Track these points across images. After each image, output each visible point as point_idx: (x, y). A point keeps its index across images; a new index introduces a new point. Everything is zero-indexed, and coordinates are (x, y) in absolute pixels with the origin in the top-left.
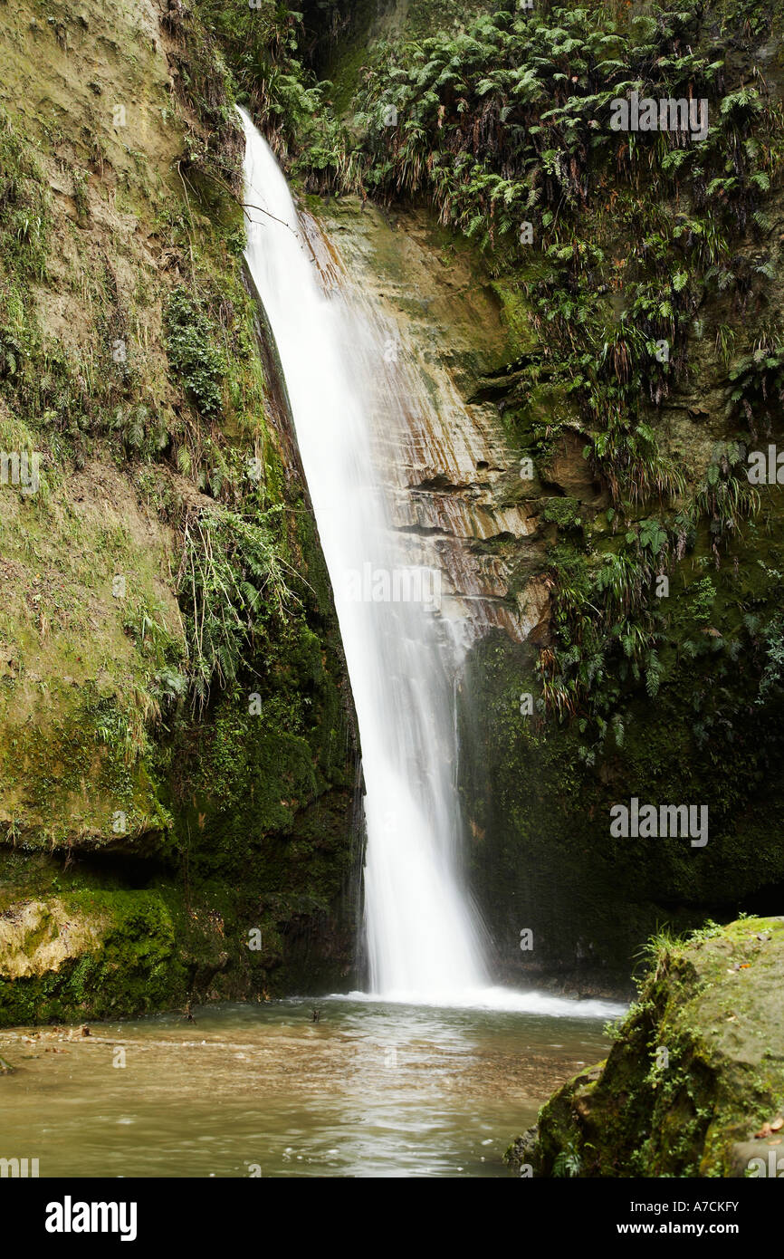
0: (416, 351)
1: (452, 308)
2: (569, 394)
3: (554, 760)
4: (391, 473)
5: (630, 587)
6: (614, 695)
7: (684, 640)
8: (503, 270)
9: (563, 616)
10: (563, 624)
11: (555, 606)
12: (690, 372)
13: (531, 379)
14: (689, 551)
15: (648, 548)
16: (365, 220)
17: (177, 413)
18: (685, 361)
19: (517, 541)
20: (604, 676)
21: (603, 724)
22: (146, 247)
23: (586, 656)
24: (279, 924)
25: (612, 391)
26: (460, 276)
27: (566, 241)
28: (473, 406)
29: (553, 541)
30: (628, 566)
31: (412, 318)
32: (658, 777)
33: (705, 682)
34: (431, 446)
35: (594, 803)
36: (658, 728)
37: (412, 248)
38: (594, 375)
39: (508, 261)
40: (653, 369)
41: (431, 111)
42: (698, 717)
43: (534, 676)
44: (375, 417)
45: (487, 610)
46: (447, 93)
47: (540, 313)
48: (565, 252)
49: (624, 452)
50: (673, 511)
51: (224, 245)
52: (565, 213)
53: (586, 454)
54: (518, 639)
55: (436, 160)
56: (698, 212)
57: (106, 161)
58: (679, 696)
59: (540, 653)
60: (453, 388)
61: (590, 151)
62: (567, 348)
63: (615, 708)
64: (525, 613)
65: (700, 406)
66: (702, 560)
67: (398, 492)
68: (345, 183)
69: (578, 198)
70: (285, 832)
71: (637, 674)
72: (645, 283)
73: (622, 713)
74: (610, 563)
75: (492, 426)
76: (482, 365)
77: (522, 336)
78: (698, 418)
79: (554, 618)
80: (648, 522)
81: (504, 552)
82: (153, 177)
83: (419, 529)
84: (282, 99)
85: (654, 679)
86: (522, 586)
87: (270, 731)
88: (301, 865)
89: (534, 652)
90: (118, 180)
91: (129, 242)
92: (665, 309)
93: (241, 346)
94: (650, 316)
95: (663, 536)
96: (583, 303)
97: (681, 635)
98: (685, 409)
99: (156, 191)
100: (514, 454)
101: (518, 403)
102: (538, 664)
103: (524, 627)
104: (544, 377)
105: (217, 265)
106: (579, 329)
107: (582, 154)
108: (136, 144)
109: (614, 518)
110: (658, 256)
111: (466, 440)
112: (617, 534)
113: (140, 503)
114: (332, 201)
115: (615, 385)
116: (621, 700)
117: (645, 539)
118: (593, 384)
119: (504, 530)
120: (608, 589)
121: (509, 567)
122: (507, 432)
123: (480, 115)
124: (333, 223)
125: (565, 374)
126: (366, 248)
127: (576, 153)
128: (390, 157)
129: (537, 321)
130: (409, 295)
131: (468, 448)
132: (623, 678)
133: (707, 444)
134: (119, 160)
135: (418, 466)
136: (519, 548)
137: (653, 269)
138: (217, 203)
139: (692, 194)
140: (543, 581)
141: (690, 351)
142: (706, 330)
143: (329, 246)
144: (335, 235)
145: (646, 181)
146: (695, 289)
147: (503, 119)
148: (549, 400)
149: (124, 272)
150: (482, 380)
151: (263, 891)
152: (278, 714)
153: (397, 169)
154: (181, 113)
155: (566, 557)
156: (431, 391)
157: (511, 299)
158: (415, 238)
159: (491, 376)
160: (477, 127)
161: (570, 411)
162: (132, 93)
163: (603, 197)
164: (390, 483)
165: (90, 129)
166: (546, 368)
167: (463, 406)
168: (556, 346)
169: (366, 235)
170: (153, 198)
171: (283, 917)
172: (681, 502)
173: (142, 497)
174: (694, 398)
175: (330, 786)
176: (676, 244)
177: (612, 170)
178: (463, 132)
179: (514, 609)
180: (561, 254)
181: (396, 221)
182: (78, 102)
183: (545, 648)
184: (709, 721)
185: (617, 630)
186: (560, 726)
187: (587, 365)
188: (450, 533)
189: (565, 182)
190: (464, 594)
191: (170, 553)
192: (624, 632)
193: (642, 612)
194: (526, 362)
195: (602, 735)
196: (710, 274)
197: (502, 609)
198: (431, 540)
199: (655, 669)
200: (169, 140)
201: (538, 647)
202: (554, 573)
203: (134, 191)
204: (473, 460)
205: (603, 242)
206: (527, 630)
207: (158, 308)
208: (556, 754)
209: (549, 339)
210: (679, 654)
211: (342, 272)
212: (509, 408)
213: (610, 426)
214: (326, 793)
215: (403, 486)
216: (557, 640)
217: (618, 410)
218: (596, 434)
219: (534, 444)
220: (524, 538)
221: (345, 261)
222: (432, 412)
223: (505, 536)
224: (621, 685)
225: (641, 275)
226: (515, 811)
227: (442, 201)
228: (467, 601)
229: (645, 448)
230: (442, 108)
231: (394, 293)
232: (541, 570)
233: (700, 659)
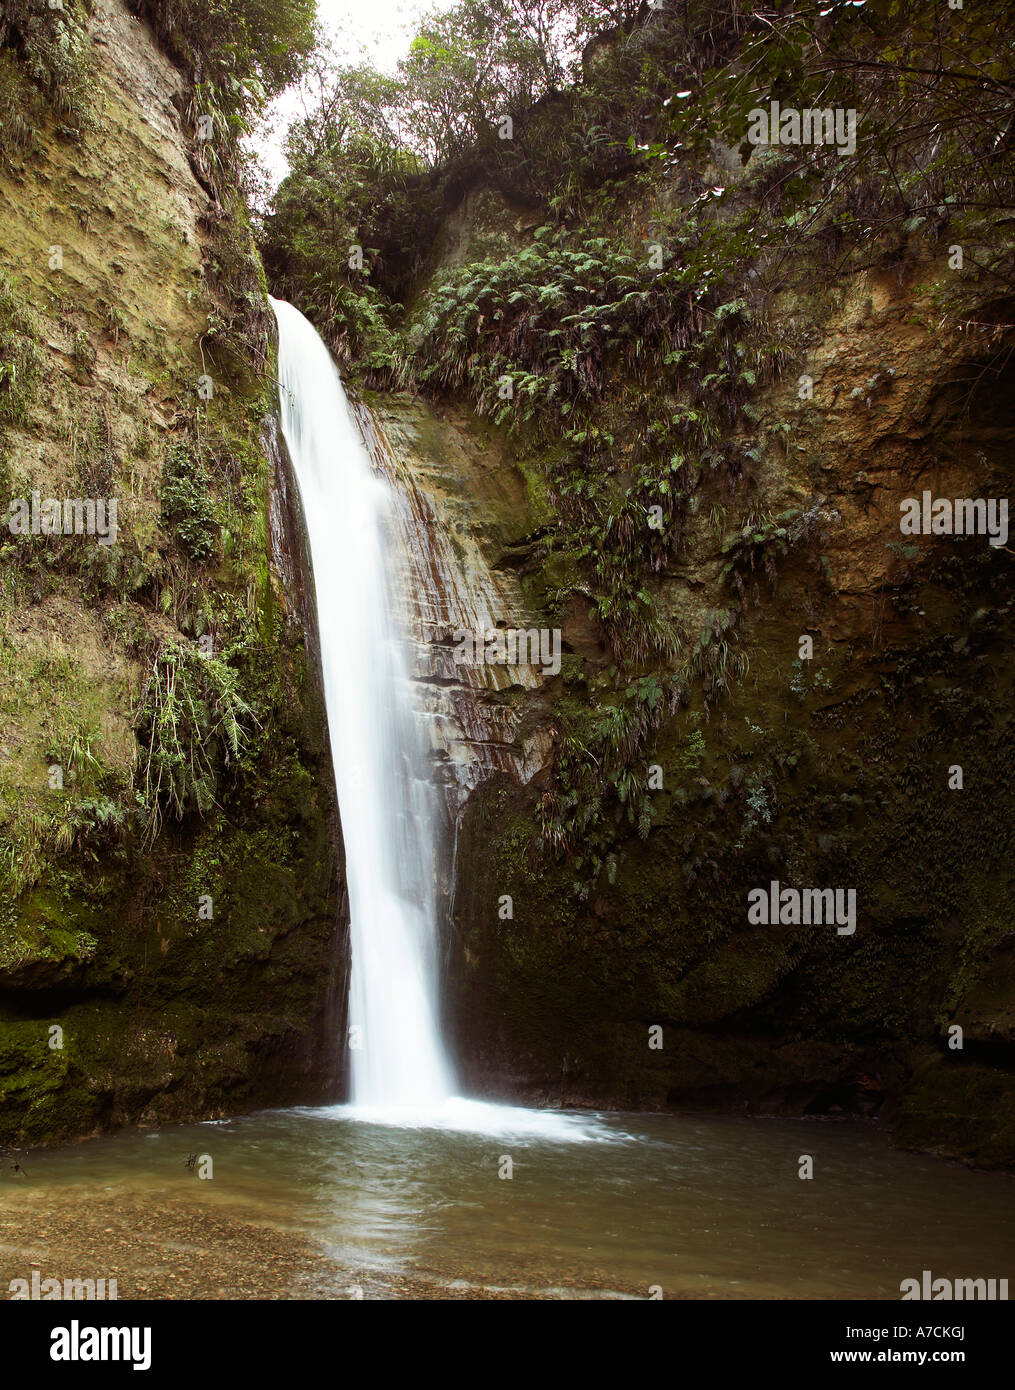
0: (449, 523)
1: (484, 486)
2: (579, 561)
3: (550, 894)
4: (415, 628)
5: (627, 738)
6: (610, 836)
7: (677, 787)
8: (528, 453)
9: (565, 763)
10: (564, 770)
11: (558, 753)
12: (687, 544)
13: (546, 548)
14: (684, 706)
15: (645, 702)
16: (414, 411)
17: (164, 557)
18: (683, 535)
19: (527, 693)
20: (599, 819)
21: (597, 862)
22: (159, 409)
23: (584, 800)
24: (248, 1043)
25: (616, 559)
26: (492, 460)
27: (582, 426)
28: (497, 572)
29: (558, 693)
30: (626, 719)
31: (449, 494)
32: (650, 911)
33: (695, 827)
34: (455, 605)
35: (589, 933)
36: (651, 867)
37: (453, 437)
38: (600, 544)
39: (533, 445)
40: (653, 540)
41: (472, 318)
42: (689, 857)
43: (535, 817)
44: (406, 579)
45: (494, 755)
46: (486, 304)
47: (557, 490)
48: (580, 437)
49: (626, 614)
50: (670, 670)
51: (243, 413)
52: (583, 404)
53: (591, 615)
54: (521, 782)
55: (476, 361)
56: (696, 404)
57: (122, 331)
58: (672, 838)
59: (541, 796)
60: (479, 556)
61: (606, 352)
62: (577, 522)
63: (611, 848)
64: (530, 759)
65: (697, 576)
66: (695, 715)
67: (421, 646)
68: (401, 381)
69: (593, 391)
70: (261, 957)
71: (632, 818)
72: (648, 464)
73: (618, 853)
74: (611, 716)
75: (511, 590)
76: (506, 536)
77: (542, 510)
78: (695, 587)
79: (555, 764)
80: (648, 679)
81: (514, 703)
82: (172, 347)
83: (436, 680)
84: (346, 310)
85: (645, 823)
86: (529, 735)
87: (257, 861)
88: (277, 988)
89: (536, 795)
90: (134, 348)
91: (136, 401)
92: (664, 487)
93: (245, 500)
94: (651, 493)
95: (659, 692)
96: (594, 481)
97: (675, 783)
98: (684, 578)
99: (174, 361)
100: (529, 614)
101: (535, 569)
102: (539, 806)
103: (527, 773)
104: (558, 546)
105: (233, 429)
106: (589, 503)
107: (597, 354)
108: (158, 320)
109: (616, 675)
110: (660, 441)
111: (488, 601)
112: (619, 690)
113: (106, 638)
114: (387, 396)
115: (620, 554)
116: (617, 841)
117: (643, 695)
118: (600, 553)
119: (516, 682)
120: (607, 739)
121: (518, 717)
122: (524, 595)
123: (517, 324)
124: (384, 413)
125: (576, 543)
126: (412, 434)
127: (592, 351)
128: (438, 359)
129: (553, 497)
130: (446, 475)
131: (490, 609)
132: (618, 821)
133: (704, 611)
134: (137, 330)
135: (441, 623)
136: (528, 699)
137: (657, 452)
138: (239, 375)
139: (692, 389)
140: (548, 730)
141: (687, 526)
142: (701, 508)
143: (379, 432)
144: (386, 423)
145: (653, 377)
146: (693, 471)
147: (531, 325)
148: (561, 567)
149: (124, 427)
150: (506, 549)
151: (235, 1011)
152: (266, 846)
153: (442, 368)
154: (210, 296)
155: (572, 708)
156: (459, 558)
157: (533, 478)
158: (457, 428)
159: (513, 545)
160: (513, 334)
161: (579, 577)
162: (158, 276)
163: (616, 391)
164: (414, 638)
165: (106, 301)
166: (560, 538)
167: (488, 571)
168: (569, 519)
169: (413, 424)
170: (171, 366)
171: (251, 1038)
172: (678, 662)
173: (109, 634)
174: (692, 568)
175: (313, 915)
176: (676, 430)
177: (624, 368)
178: (501, 339)
179: (520, 755)
180: (576, 438)
181: (443, 414)
182: (95, 277)
183: (546, 791)
184: (698, 862)
185: (613, 777)
186: (558, 864)
187: (595, 536)
188: (466, 685)
189: (582, 376)
190: (473, 740)
191: (134, 686)
192: (620, 779)
193: (638, 761)
194: (543, 533)
195: (596, 872)
196: (704, 456)
197: (509, 754)
198: (447, 690)
199: (648, 813)
200: (194, 319)
201: (540, 790)
202: (558, 723)
203: (151, 359)
204: (493, 619)
205: (614, 430)
206: (530, 775)
207: (161, 463)
208: (552, 888)
209: (563, 512)
210: (673, 800)
211: (389, 453)
212: (527, 573)
213: (614, 592)
214: (307, 921)
215: (427, 641)
216: (558, 785)
217: (621, 576)
218: (601, 598)
219: (546, 607)
220: (533, 690)
221: (392, 445)
222: (459, 576)
223: (516, 689)
224: (618, 828)
225: (645, 458)
226: (510, 940)
227: (480, 394)
228: (474, 746)
229: (646, 612)
230: (482, 317)
231: (434, 473)
232: (547, 719)
233: (691, 805)
